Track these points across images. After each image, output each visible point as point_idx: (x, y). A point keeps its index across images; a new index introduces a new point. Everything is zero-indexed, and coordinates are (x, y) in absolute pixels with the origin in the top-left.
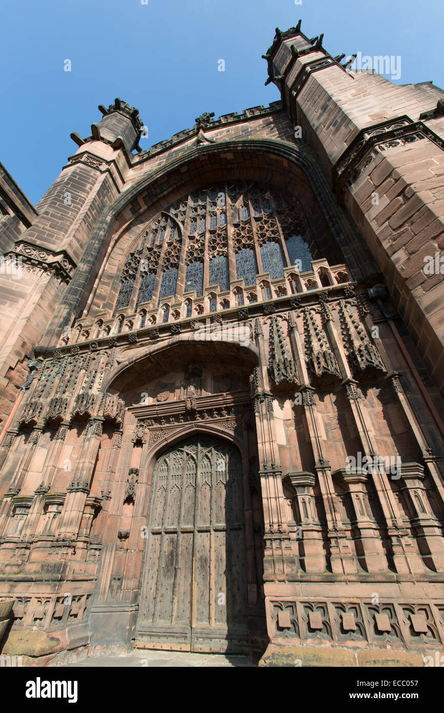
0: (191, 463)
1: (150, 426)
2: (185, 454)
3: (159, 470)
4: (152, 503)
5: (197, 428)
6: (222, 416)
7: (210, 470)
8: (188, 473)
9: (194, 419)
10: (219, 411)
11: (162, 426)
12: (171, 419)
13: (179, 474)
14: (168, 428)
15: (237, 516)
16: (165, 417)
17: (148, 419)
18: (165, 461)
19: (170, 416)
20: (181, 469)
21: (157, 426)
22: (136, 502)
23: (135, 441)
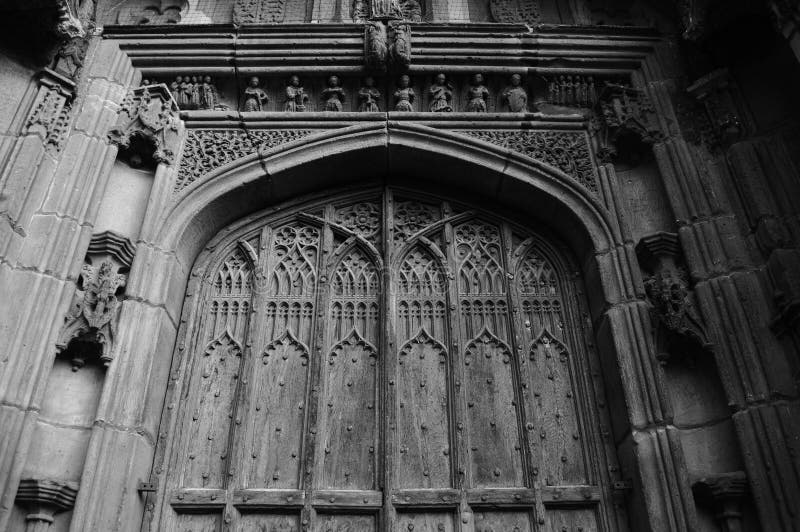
0: (357, 269)
1: (193, 107)
2: (329, 235)
3: (213, 279)
4: (178, 391)
5: (394, 141)
6: (504, 104)
7: (437, 295)
8: (343, 299)
9: (391, 103)
10: (498, 83)
11: (245, 114)
12: (291, 92)
13: (303, 300)
14: (272, 124)
15: (564, 461)
16: (266, 81)
17: (190, 77)
18: (242, 253)
19: (286, 79)
20: (308, 285)
21: (222, 110)
22: (113, 367)
23: (125, 140)
